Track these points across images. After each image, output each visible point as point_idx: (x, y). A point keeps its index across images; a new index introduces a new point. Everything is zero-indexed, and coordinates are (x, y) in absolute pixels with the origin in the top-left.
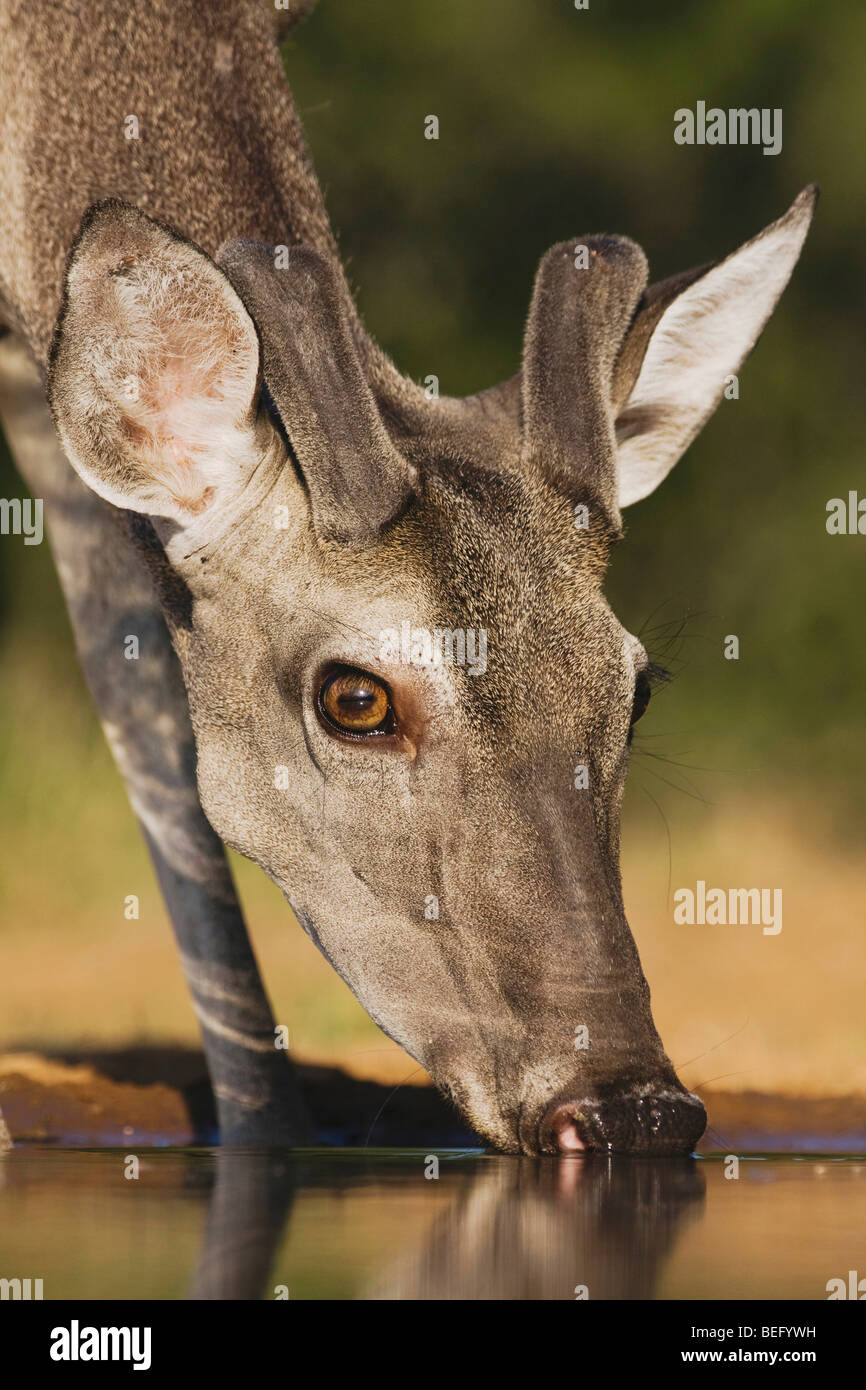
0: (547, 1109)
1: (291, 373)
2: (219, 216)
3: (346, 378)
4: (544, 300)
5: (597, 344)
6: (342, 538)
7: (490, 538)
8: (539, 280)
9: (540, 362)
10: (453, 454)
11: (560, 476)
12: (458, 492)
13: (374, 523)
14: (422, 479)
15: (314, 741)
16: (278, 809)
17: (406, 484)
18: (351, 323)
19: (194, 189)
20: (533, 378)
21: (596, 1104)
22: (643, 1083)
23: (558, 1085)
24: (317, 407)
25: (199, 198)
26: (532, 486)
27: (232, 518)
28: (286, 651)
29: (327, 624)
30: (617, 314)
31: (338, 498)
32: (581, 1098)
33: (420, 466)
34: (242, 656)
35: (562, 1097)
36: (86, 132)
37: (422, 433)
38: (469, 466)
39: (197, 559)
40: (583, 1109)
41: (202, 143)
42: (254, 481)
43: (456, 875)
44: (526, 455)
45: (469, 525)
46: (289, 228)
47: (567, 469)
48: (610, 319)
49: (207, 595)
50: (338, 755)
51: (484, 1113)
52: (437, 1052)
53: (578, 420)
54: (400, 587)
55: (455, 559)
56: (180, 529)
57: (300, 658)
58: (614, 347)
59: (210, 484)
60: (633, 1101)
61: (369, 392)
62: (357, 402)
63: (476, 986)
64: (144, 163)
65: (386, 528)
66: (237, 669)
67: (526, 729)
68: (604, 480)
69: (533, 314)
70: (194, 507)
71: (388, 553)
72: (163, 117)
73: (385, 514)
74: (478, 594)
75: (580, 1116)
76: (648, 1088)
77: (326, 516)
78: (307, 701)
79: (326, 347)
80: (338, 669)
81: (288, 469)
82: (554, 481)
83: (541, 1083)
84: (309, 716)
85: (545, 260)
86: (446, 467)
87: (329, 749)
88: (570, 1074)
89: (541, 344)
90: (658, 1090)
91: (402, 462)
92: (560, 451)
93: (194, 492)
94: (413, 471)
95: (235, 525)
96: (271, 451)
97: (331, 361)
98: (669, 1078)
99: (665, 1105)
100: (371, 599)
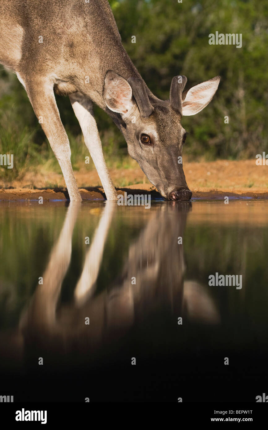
0: (171, 193)
1: (137, 95)
2: (128, 76)
3: (145, 96)
4: (173, 84)
5: (180, 90)
6: (144, 117)
7: (164, 117)
8: (172, 82)
9: (172, 93)
10: (160, 105)
11: (174, 108)
12: (160, 111)
13: (148, 115)
14: (155, 109)
15: (141, 144)
16: (136, 153)
17: (153, 110)
18: (145, 87)
19: (124, 72)
20: (171, 95)
21: (177, 192)
22: (183, 189)
23: (172, 190)
24: (141, 100)
25: (124, 73)
26: (170, 110)
27: (130, 114)
28: (137, 132)
29: (142, 129)
30: (183, 86)
31: (143, 112)
32: (175, 191)
33: (155, 108)
34: (132, 133)
35: (173, 191)
36: (108, 64)
37: (156, 102)
38: (162, 107)
39: (126, 119)
40: (175, 193)
41: (124, 66)
42: (133, 109)
43: (159, 162)
44: (170, 105)
45: (161, 115)
46: (137, 76)
47: (175, 107)
48: (182, 87)
49: (128, 124)
50: (144, 146)
51: (163, 194)
52: (157, 186)
53: (177, 100)
54: (152, 124)
55: (159, 120)
56: (123, 115)
57: (139, 133)
58: (182, 90)
59: (127, 109)
60: (182, 192)
61: (148, 97)
62: (146, 99)
63: (162, 177)
64: (117, 69)
65: (150, 116)
66: (132, 134)
67: (168, 142)
68: (180, 108)
69: (171, 86)
70: (124, 112)
71: (150, 119)
72: (118, 63)
73: (150, 114)
74: (162, 124)
75: (175, 194)
76: (184, 190)
77: (142, 114)
78: (140, 139)
79: (142, 92)
80: (144, 135)
81: (137, 108)
82: (173, 108)
83: (170, 189)
84: (140, 141)
85: (173, 79)
86: (159, 107)
87: (143, 145)
88: (174, 188)
89: (172, 90)
90: (186, 190)
91: (152, 107)
92: (174, 105)
93: (125, 110)
94: (154, 108)
95: (131, 115)
96: (135, 105)
97: (143, 94)
98: (187, 188)
99: (186, 192)
100: (148, 125)
